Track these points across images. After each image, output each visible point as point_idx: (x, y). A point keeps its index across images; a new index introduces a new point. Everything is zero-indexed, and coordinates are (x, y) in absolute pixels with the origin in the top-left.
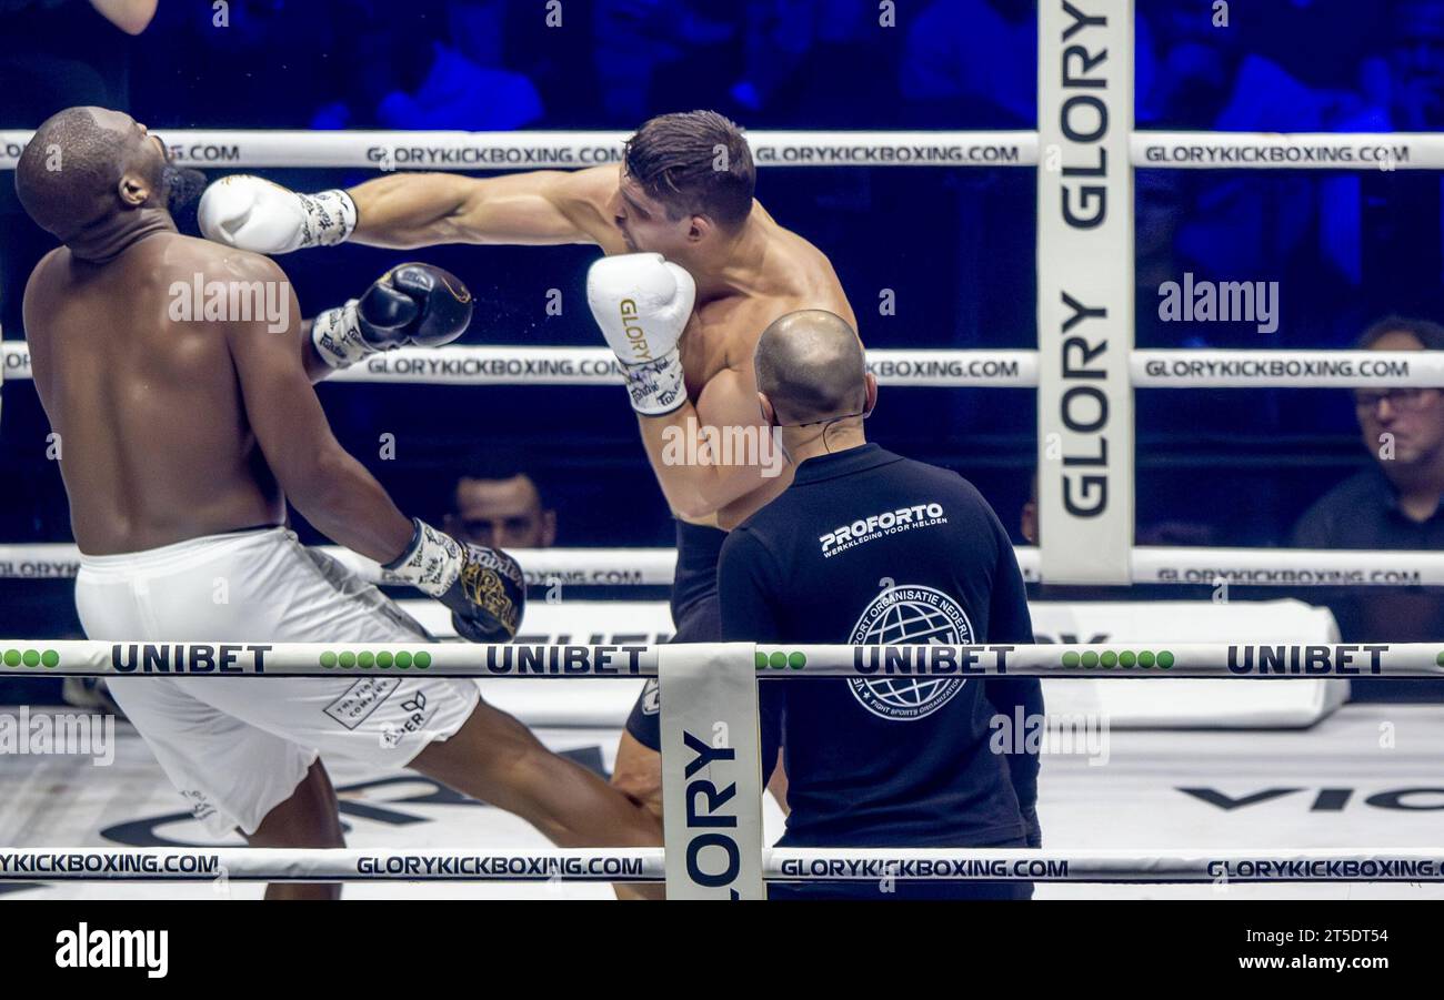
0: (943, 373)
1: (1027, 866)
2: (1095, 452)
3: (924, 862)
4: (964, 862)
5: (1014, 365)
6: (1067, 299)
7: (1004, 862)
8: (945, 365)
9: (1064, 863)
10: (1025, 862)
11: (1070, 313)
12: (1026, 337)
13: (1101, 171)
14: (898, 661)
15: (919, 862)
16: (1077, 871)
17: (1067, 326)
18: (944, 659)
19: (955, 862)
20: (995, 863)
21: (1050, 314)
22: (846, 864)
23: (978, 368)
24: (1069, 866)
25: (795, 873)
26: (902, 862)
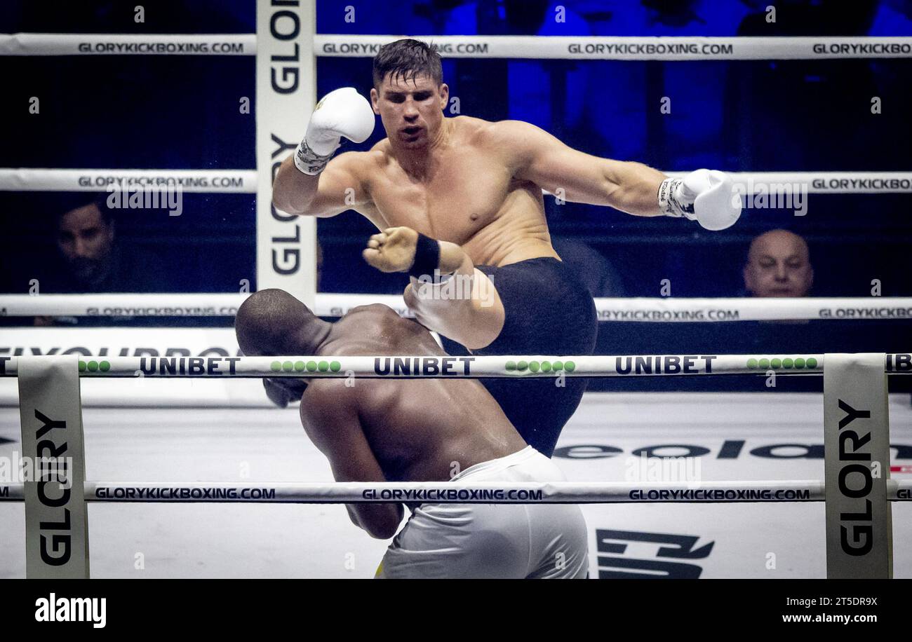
0: (196, 185)
1: (250, 492)
2: (293, 234)
3: (185, 489)
4: (210, 490)
5: (240, 180)
6: (275, 138)
7: (235, 490)
8: (197, 180)
9: (273, 490)
10: (248, 490)
11: (277, 146)
12: (249, 162)
13: (295, 58)
14: (169, 368)
15: (182, 490)
16: (281, 495)
17: (275, 154)
18: (196, 365)
19: (204, 489)
20: (230, 490)
21: (264, 147)
22: (136, 490)
23: (218, 182)
24: (276, 492)
25: (104, 497)
26: (171, 490)
